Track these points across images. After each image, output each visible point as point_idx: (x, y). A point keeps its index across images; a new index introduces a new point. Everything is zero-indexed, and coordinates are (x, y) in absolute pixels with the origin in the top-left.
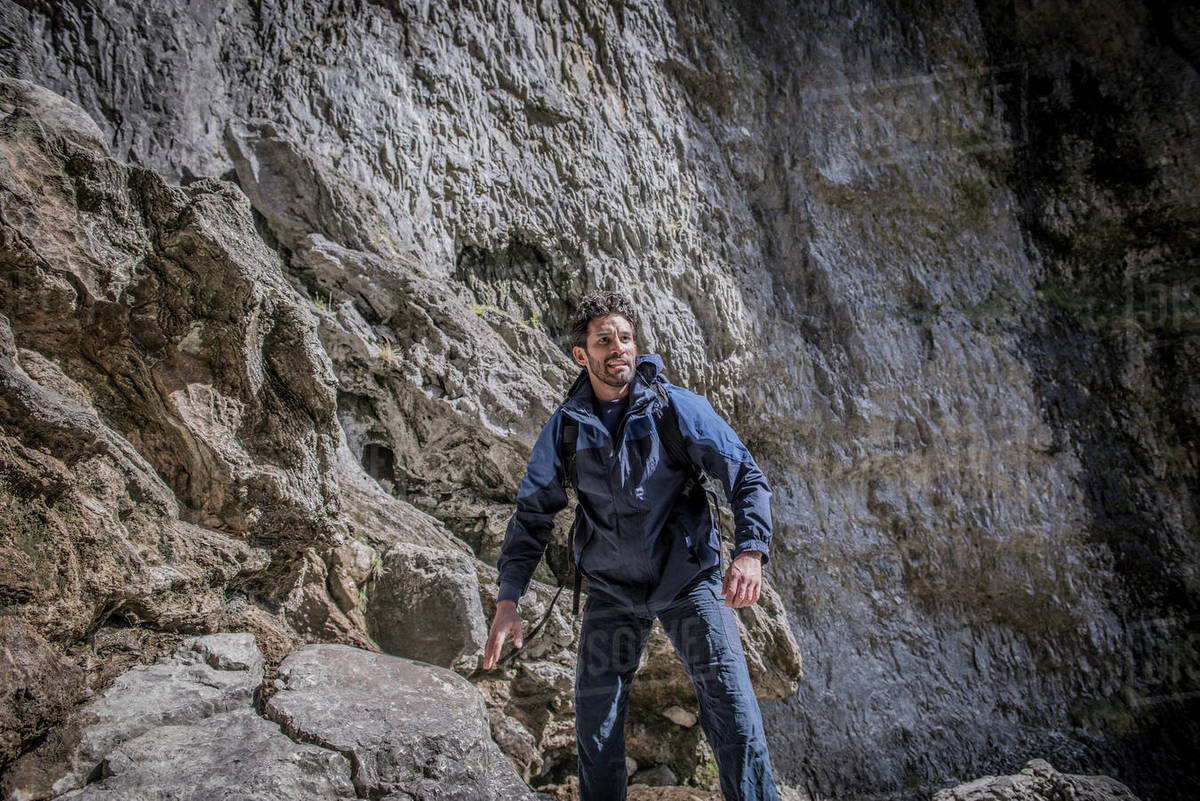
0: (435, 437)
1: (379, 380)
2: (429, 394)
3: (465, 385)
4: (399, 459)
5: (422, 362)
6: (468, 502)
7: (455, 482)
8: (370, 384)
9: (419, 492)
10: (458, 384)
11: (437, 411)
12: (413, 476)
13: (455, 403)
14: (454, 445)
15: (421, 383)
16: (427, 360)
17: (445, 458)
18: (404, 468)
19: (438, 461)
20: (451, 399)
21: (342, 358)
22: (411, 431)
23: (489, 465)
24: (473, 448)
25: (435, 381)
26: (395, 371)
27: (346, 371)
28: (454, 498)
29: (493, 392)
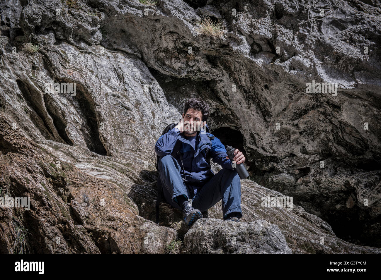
0: (279, 108)
1: (211, 60)
2: (260, 61)
3: (297, 42)
4: (247, 137)
5: (246, 29)
6: (328, 174)
7: (311, 154)
8: (203, 65)
9: (273, 170)
10: (288, 43)
11: (271, 77)
12: (265, 154)
13: (287, 63)
14: (301, 114)
15: (248, 51)
16: (252, 26)
17: (293, 129)
18: (254, 147)
19: (287, 133)
20: (283, 61)
21: (171, 45)
22: (253, 107)
23: (348, 130)
24: (325, 113)
25: (265, 47)
26: (223, 46)
27: (177, 58)
28: (313, 171)
29: (329, 41)
